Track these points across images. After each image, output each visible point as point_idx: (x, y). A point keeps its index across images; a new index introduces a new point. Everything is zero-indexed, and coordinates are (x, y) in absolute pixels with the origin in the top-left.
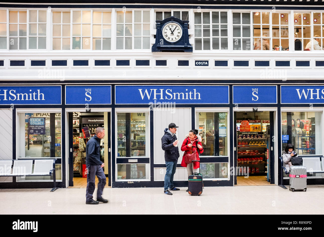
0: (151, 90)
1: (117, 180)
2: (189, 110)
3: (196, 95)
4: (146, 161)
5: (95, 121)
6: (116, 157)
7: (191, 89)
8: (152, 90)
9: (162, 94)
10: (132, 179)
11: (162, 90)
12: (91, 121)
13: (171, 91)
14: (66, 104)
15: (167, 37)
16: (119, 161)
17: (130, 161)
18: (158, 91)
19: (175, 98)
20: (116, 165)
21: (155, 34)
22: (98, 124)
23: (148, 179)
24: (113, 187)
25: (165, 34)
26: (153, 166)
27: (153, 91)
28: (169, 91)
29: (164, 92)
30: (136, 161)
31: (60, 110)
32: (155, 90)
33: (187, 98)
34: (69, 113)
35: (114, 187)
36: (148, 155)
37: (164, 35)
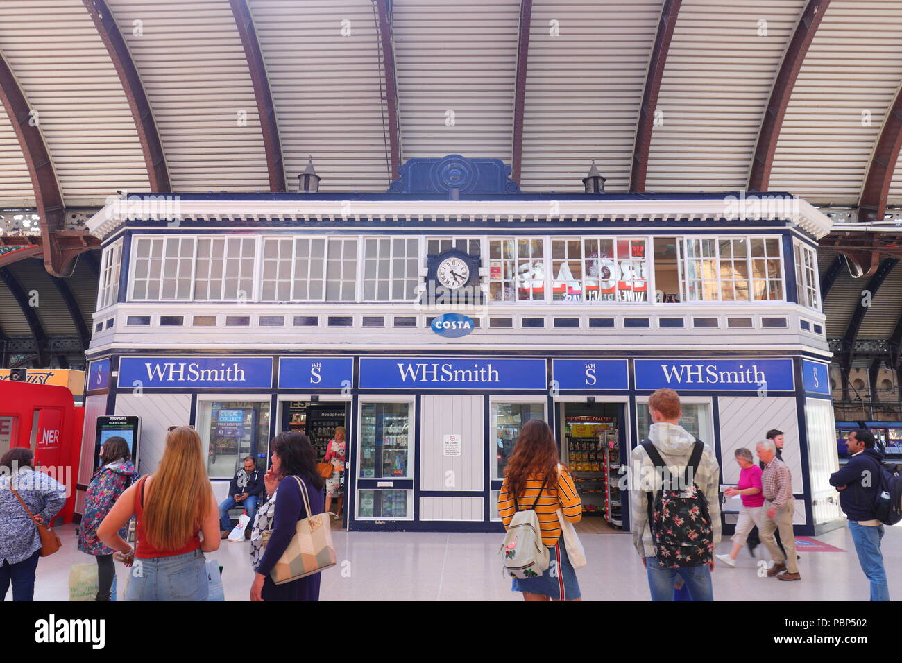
0: (417, 366)
1: (357, 518)
2: (480, 399)
3: (493, 375)
4: (407, 484)
5: (332, 415)
6: (358, 477)
7: (483, 365)
8: (419, 365)
9: (435, 372)
10: (383, 516)
11: (435, 366)
12: (326, 415)
13: (451, 367)
14: (280, 387)
15: (445, 281)
16: (363, 484)
17: (380, 484)
18: (430, 368)
19: (456, 380)
20: (357, 491)
21: (426, 275)
22: (337, 421)
23: (410, 517)
24: (350, 530)
25: (442, 276)
26: (419, 494)
27: (421, 367)
28: (447, 368)
29: (439, 369)
30: (391, 484)
31: (268, 397)
32: (424, 366)
33: (477, 380)
34: (283, 402)
35: (352, 531)
36: (411, 475)
37: (439, 276)
